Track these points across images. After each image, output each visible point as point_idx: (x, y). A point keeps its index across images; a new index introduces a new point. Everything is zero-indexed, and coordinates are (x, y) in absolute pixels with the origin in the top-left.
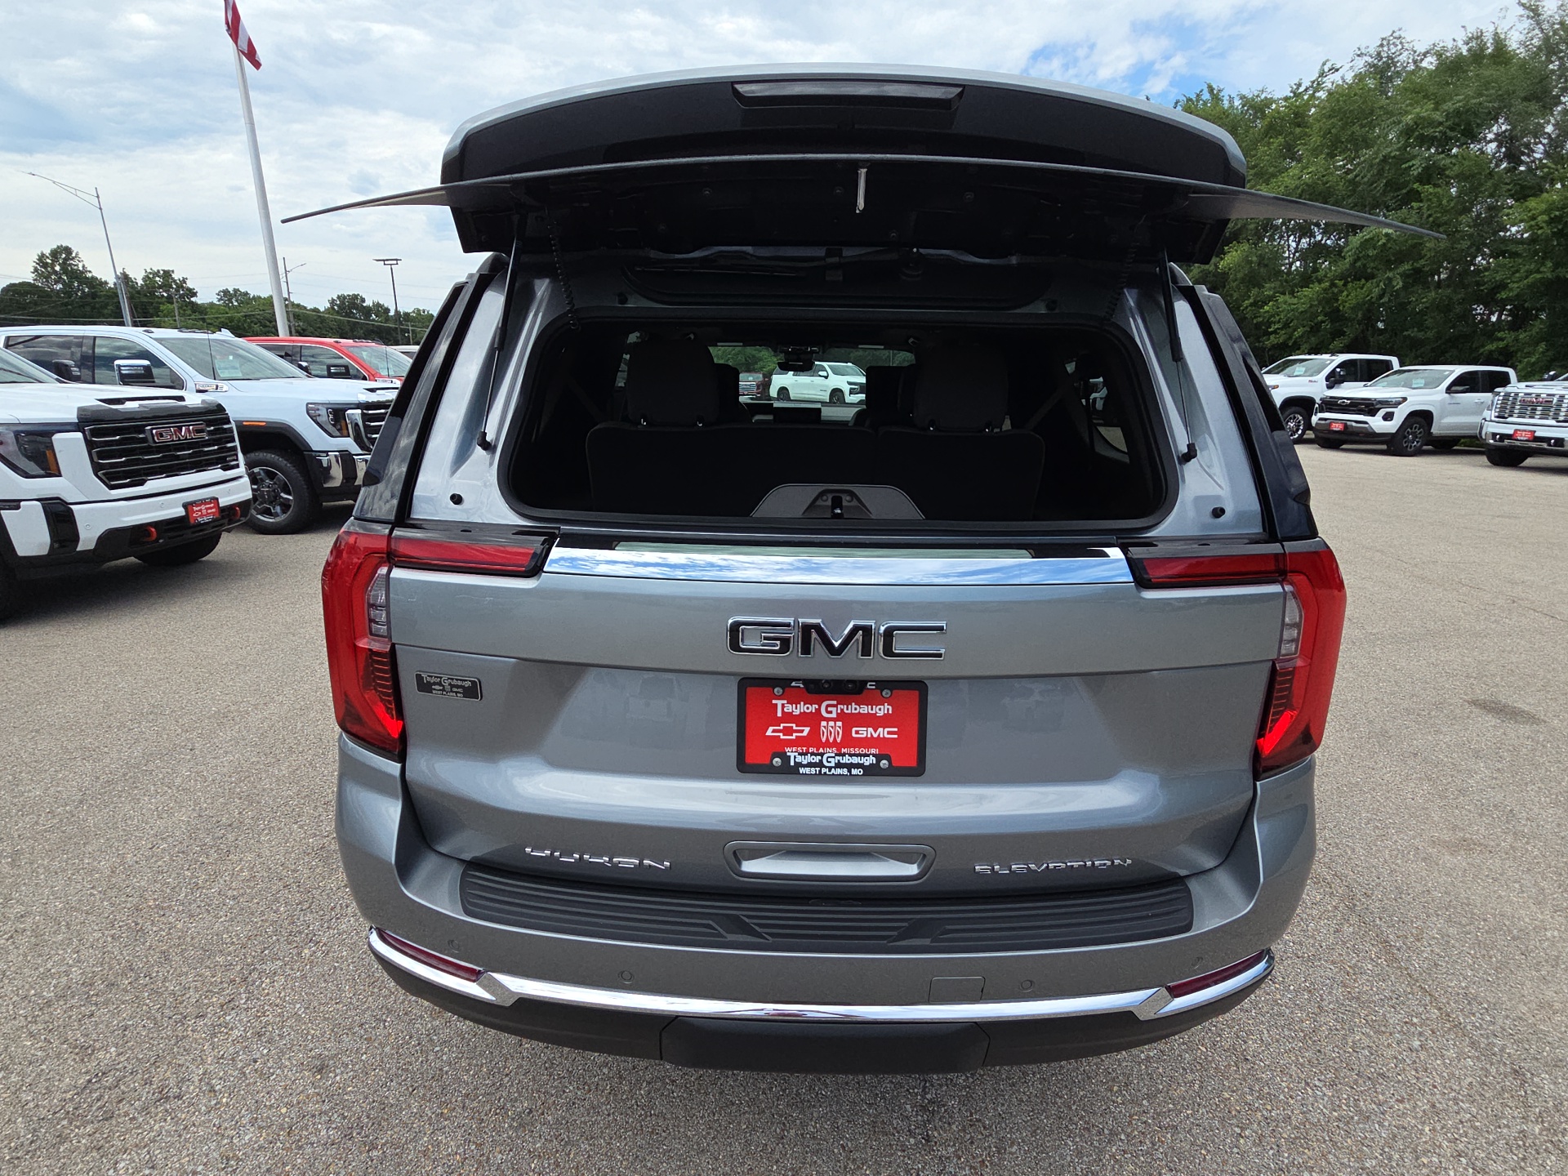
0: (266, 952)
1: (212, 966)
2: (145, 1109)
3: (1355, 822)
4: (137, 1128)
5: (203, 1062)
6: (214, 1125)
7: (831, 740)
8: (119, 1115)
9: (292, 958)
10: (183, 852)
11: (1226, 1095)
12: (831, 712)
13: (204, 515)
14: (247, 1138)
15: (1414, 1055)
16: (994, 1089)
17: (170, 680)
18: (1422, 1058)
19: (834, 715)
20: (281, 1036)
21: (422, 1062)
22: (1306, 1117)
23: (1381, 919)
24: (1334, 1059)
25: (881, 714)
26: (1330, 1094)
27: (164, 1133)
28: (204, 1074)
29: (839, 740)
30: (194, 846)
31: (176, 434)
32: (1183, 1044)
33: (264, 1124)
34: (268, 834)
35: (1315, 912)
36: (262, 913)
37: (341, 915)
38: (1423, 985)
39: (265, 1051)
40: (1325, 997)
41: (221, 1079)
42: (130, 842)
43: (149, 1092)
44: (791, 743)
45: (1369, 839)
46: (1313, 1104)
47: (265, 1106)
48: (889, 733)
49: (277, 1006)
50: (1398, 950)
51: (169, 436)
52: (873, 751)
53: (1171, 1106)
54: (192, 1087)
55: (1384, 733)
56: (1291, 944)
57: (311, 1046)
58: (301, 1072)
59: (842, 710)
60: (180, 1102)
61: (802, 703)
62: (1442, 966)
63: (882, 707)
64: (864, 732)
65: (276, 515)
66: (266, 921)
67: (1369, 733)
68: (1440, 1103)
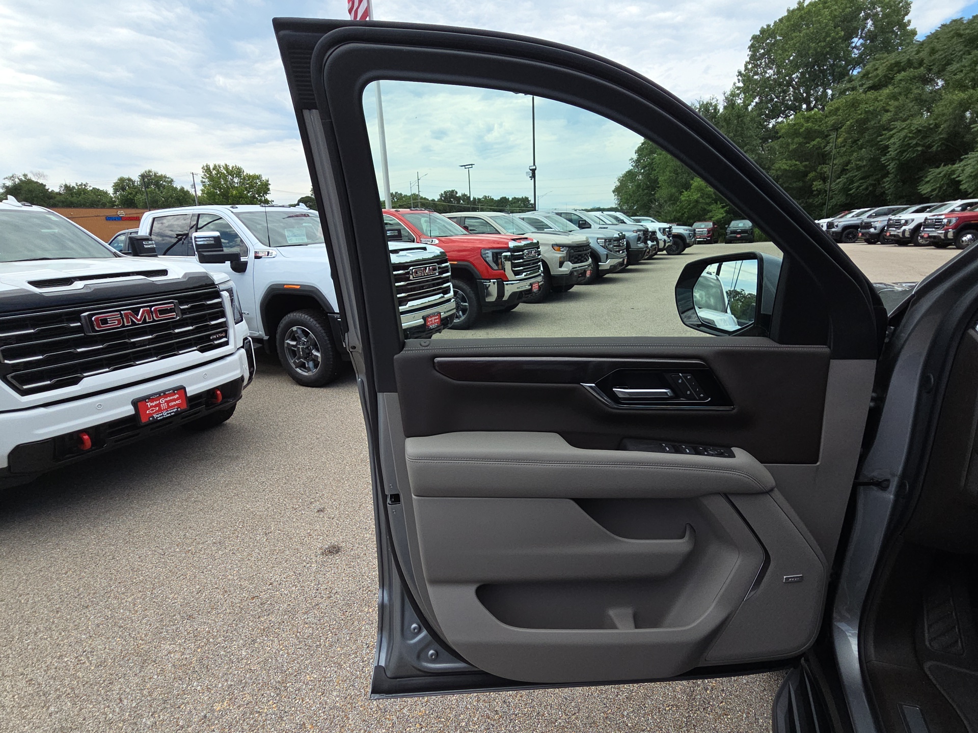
13: (162, 410)
31: (128, 319)
51: (113, 320)
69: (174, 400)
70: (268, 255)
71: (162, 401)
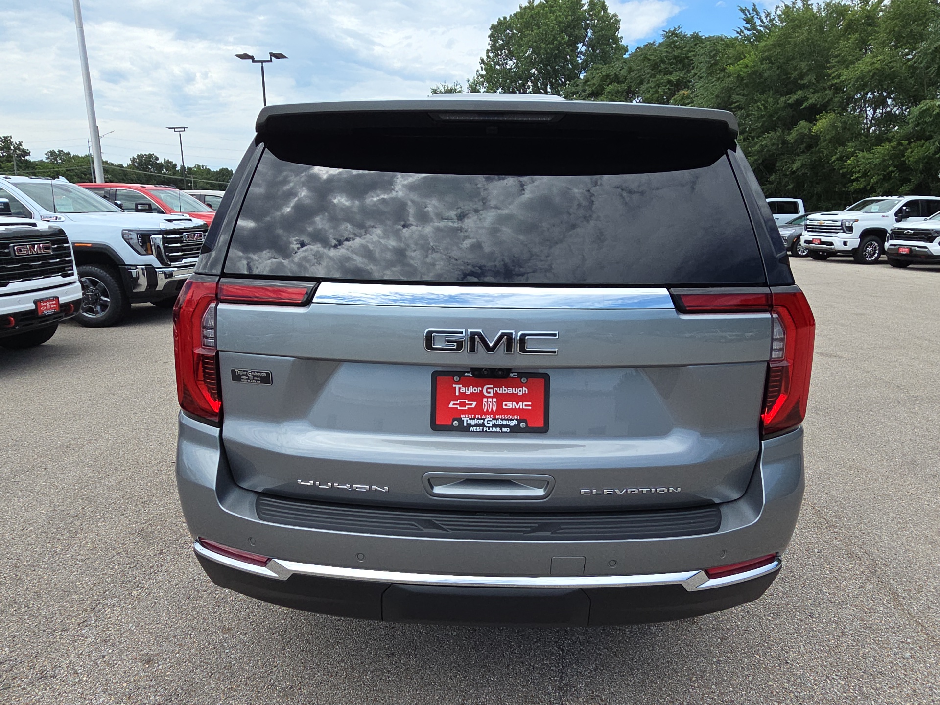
0: (107, 593)
1: (70, 601)
2: (31, 683)
3: (884, 520)
4: (27, 694)
5: (68, 657)
6: (79, 693)
7: (490, 410)
8: (14, 687)
9: (125, 596)
10: (45, 532)
11: (770, 683)
12: (489, 393)
13: (48, 309)
14: (101, 700)
15: (905, 661)
16: (610, 678)
17: (26, 424)
18: (911, 663)
19: (491, 394)
20: (120, 643)
21: (217, 658)
22: (824, 696)
23: (894, 580)
24: (849, 663)
25: (521, 393)
26: (843, 683)
27: (45, 697)
28: (70, 663)
29: (494, 410)
30: (52, 529)
31: (31, 250)
32: (744, 653)
33: (112, 692)
34: (103, 522)
35: (847, 575)
36: (103, 570)
37: (158, 571)
38: (918, 620)
39: (110, 651)
40: (847, 626)
41: (81, 666)
42: (7, 526)
43: (33, 674)
44: (464, 412)
45: (893, 530)
46: (830, 689)
47: (112, 682)
48: (526, 405)
49: (116, 625)
50: (903, 598)
51: (25, 250)
52: (516, 417)
53: (731, 689)
54: (62, 671)
55: (914, 462)
56: (828, 595)
57: (141, 648)
58: (135, 663)
59: (496, 391)
60: (55, 679)
61: (471, 387)
62: (933, 608)
63: (521, 389)
64: (511, 405)
65: (97, 313)
66: (106, 574)
67: (902, 462)
68: (919, 689)
69: (53, 304)
70: (56, 219)
71: (48, 303)
